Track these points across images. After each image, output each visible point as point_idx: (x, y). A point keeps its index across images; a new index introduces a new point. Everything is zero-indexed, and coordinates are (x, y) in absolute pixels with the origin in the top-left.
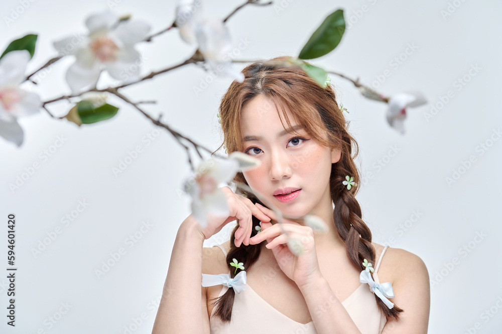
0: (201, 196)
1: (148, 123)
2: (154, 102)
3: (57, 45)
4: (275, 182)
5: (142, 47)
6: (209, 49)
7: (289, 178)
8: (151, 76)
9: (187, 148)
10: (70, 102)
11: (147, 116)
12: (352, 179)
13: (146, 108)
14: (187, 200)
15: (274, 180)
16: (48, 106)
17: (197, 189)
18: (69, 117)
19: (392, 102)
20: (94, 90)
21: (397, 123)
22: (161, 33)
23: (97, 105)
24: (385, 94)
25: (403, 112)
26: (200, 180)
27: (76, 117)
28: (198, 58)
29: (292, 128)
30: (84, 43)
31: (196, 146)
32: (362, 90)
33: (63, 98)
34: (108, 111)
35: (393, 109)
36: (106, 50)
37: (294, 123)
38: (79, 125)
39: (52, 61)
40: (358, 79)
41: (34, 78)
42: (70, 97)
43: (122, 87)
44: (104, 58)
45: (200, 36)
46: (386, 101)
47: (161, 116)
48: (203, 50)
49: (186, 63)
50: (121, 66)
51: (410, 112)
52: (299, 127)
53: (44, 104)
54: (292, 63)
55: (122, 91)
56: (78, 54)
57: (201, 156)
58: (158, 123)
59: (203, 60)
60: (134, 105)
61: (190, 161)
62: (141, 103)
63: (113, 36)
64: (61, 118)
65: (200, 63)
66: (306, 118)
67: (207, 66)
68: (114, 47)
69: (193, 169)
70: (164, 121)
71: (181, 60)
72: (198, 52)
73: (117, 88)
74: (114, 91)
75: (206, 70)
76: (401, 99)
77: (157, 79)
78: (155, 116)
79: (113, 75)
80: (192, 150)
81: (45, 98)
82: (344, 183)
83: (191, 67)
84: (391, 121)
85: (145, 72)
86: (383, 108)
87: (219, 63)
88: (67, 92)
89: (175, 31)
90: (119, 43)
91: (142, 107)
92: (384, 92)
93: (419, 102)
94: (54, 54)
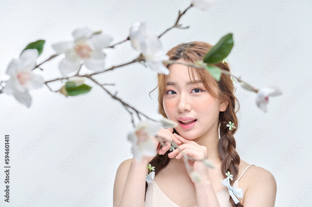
0: (138, 143)
1: (109, 97)
2: (113, 85)
3: (54, 46)
4: (180, 112)
5: (107, 51)
6: (148, 54)
7: (189, 112)
8: (112, 69)
9: (131, 113)
10: (62, 82)
11: (109, 93)
12: (233, 124)
13: (108, 88)
14: (129, 145)
15: (179, 111)
16: (49, 84)
17: (136, 138)
18: (61, 91)
19: (260, 92)
20: (77, 75)
21: (262, 105)
22: (120, 43)
23: (78, 85)
24: (256, 87)
25: (267, 99)
26: (138, 133)
27: (65, 91)
28: (141, 59)
29: (195, 81)
30: (71, 46)
31: (137, 112)
32: (242, 84)
33: (58, 79)
34: (85, 89)
35: (260, 97)
36: (85, 51)
37: (197, 78)
38: (67, 96)
39: (53, 57)
40: (240, 77)
41: (41, 67)
42: (62, 79)
43: (94, 74)
44: (83, 56)
45: (143, 45)
46: (256, 91)
47: (116, 93)
48: (144, 54)
49: (134, 61)
50: (93, 61)
51: (271, 99)
52: (200, 82)
53: (46, 83)
54: (199, 65)
55: (94, 77)
56: (67, 53)
57: (140, 118)
58: (114, 97)
59: (144, 60)
60: (101, 86)
61: (133, 122)
62: (106, 84)
63: (90, 43)
64: (56, 92)
65: (143, 62)
66: (205, 77)
67: (147, 64)
68: (90, 50)
69: (134, 126)
70: (118, 96)
71: (130, 60)
72: (141, 55)
73: (91, 75)
74: (89, 76)
75: (146, 66)
76: (266, 91)
77: (116, 70)
78: (113, 93)
79: (88, 67)
80: (135, 115)
81: (47, 79)
82: (228, 126)
83: (137, 64)
84: (259, 104)
85: (108, 66)
86: (254, 96)
87: (154, 63)
88: (60, 76)
89: (128, 42)
90: (93, 47)
91: (106, 87)
92: (256, 86)
93: (277, 93)
94: (53, 53)
